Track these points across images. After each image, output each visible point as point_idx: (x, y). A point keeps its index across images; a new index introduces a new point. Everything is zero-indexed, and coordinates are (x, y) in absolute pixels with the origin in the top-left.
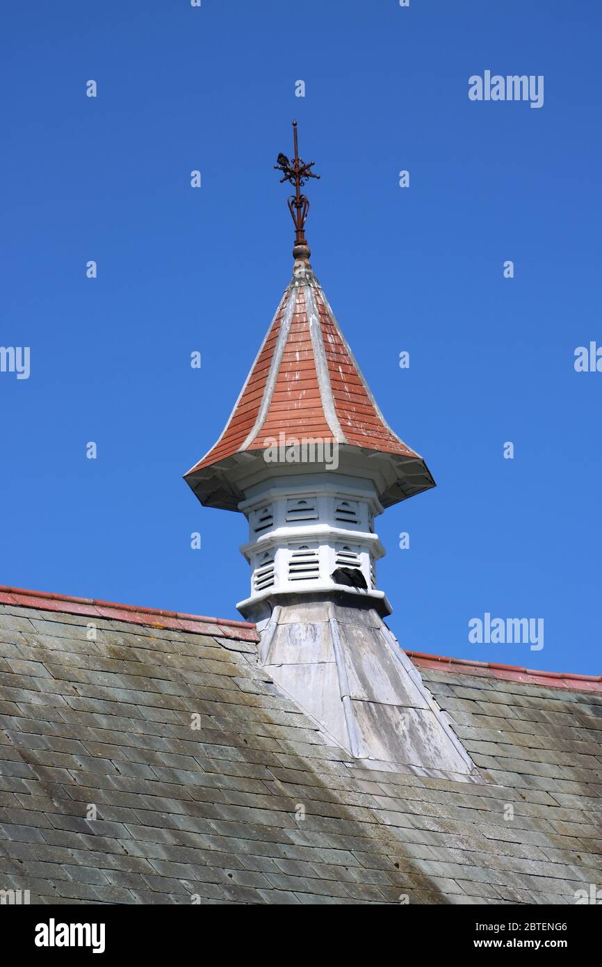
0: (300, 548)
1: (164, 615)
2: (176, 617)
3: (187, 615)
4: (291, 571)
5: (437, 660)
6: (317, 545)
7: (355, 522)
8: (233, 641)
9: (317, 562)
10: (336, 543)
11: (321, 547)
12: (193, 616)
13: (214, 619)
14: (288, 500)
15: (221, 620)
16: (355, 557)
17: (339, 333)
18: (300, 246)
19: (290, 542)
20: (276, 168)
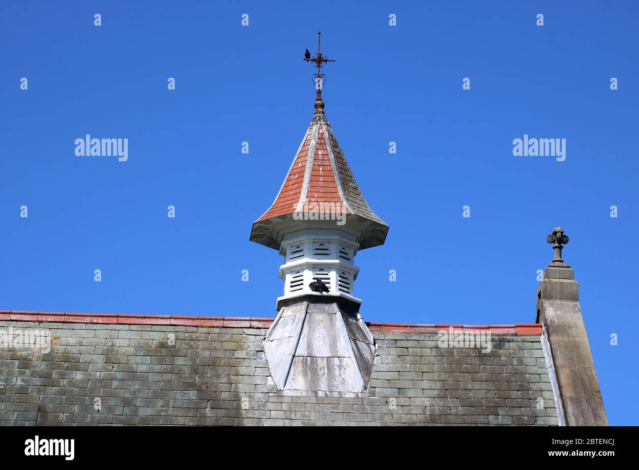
0: (297, 273)
1: (216, 319)
2: (224, 320)
3: (231, 318)
4: (292, 287)
5: (400, 326)
6: (303, 270)
7: (328, 254)
8: (255, 330)
9: (303, 280)
10: (314, 268)
11: (305, 271)
12: (234, 318)
13: (249, 318)
14: (291, 246)
15: (253, 318)
16: (328, 274)
17: (328, 148)
18: (318, 102)
19: (291, 270)
20: (304, 60)
